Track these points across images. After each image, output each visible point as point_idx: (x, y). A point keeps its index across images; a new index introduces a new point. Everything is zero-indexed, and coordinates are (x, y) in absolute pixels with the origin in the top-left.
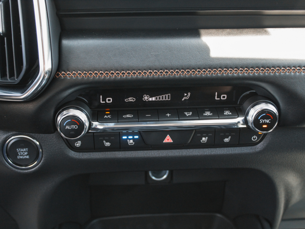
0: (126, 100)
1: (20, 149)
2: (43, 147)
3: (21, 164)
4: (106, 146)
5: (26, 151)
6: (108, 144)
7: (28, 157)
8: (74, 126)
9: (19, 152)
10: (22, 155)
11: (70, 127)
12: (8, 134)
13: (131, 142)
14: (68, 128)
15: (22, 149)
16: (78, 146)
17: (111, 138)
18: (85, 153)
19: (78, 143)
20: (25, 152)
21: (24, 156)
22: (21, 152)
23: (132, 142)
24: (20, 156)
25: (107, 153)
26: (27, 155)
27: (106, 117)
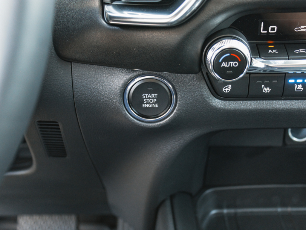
0: (296, 30)
1: (146, 95)
2: (178, 92)
3: (146, 114)
4: (265, 92)
5: (155, 98)
6: (267, 90)
7: (156, 105)
8: (233, 63)
9: (145, 98)
10: (149, 103)
11: (228, 65)
12: (133, 73)
13: (299, 87)
14: (225, 65)
15: (149, 95)
16: (226, 92)
17: (273, 81)
18: (233, 102)
19: (227, 88)
20: (153, 98)
21: (151, 103)
22: (147, 98)
23: (301, 87)
24: (146, 105)
25: (261, 102)
26: (156, 103)
27: (271, 52)
